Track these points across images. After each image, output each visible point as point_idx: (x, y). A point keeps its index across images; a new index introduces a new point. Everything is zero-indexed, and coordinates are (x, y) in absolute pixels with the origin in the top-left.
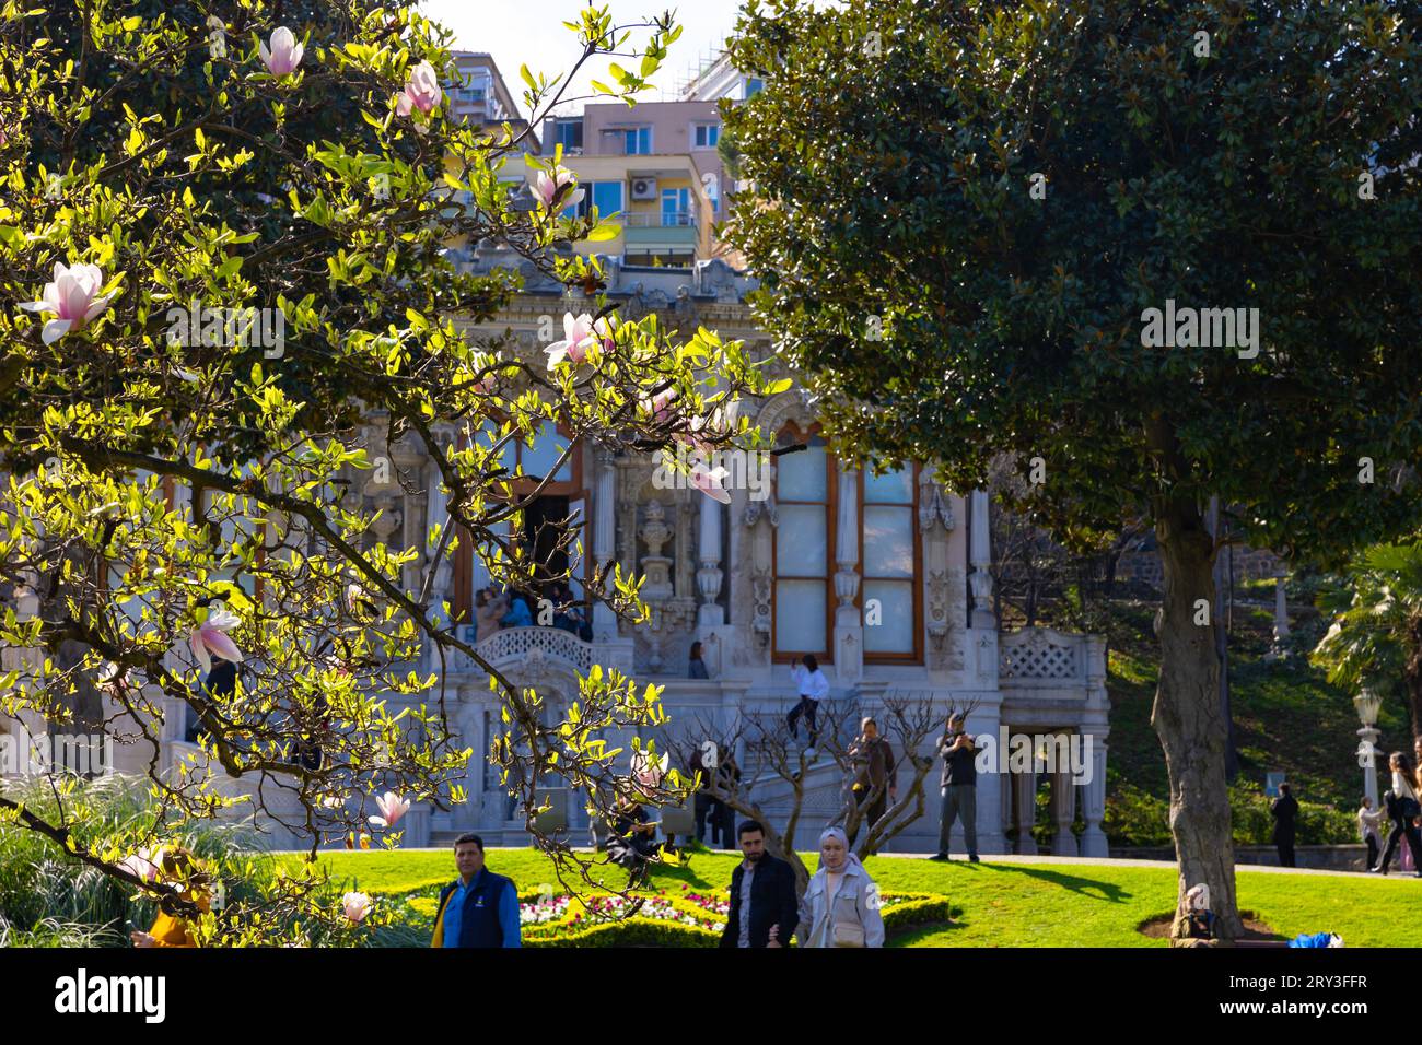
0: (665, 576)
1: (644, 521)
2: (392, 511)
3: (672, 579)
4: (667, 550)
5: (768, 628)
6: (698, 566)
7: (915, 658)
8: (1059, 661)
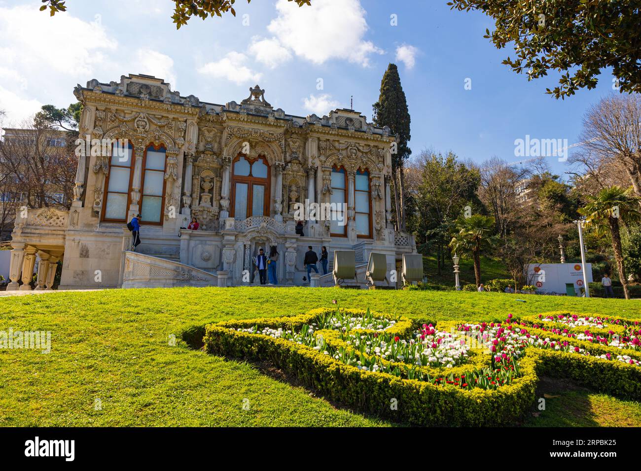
1: (291, 191)
2: (210, 182)
4: (297, 200)
7: (370, 236)
8: (404, 241)
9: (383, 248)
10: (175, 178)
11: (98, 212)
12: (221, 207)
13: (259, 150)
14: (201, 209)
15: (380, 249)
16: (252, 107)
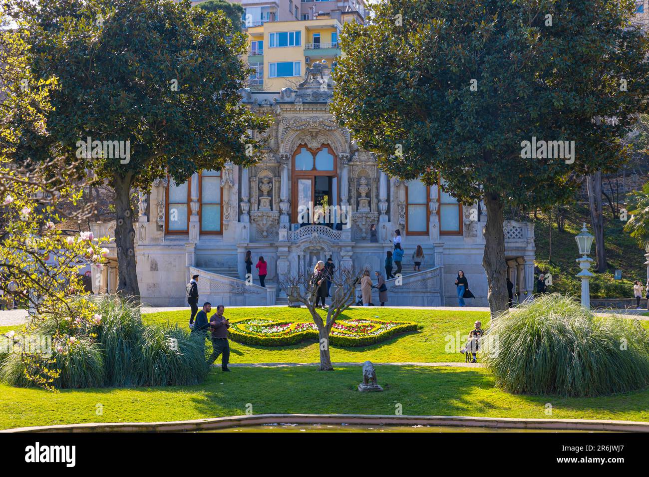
0: (367, 204)
1: (360, 185)
2: (268, 183)
3: (370, 206)
4: (368, 195)
5: (404, 223)
6: (379, 201)
7: (459, 233)
8: (516, 233)
9: (473, 247)
10: (231, 184)
11: (162, 226)
12: (281, 212)
13: (322, 139)
14: (261, 214)
15: (470, 247)
16: (309, 91)
